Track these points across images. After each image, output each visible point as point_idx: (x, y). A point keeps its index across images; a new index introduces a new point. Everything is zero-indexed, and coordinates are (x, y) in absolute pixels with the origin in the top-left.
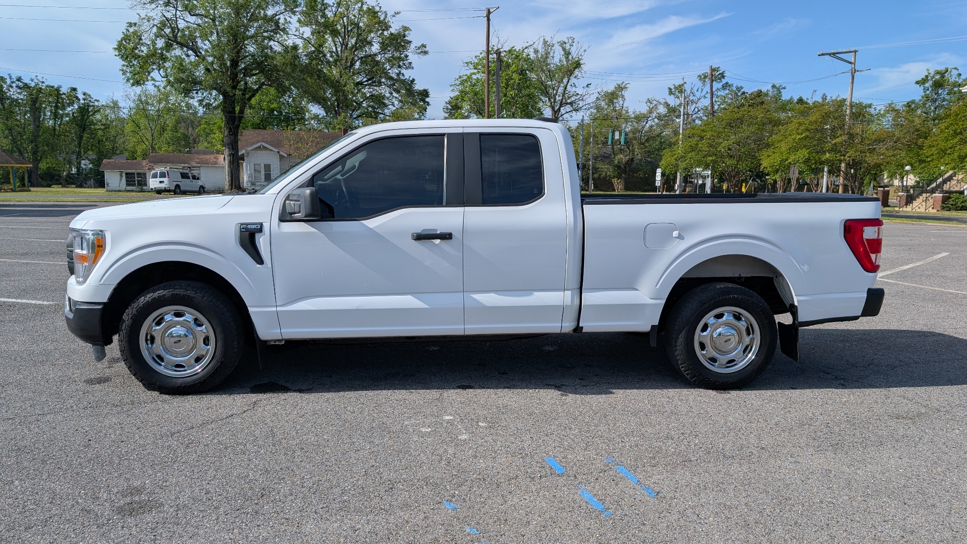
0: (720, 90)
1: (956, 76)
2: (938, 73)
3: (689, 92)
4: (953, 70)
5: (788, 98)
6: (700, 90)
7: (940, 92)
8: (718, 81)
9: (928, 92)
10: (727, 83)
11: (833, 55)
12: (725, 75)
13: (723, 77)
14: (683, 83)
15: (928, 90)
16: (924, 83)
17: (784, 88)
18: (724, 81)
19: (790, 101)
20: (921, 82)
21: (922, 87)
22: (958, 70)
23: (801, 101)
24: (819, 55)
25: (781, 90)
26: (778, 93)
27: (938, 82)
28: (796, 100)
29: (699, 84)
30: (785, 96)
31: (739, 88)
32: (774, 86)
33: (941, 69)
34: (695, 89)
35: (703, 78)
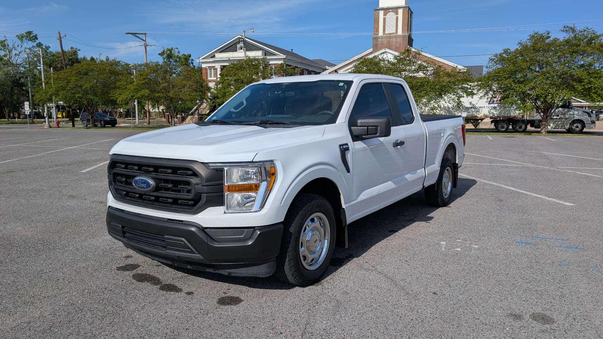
0: (35, 47)
1: (177, 52)
2: (168, 50)
3: (11, 47)
4: (175, 49)
5: (82, 57)
6: (20, 46)
7: (171, 61)
8: (33, 41)
9: (165, 60)
10: (40, 43)
11: (134, 34)
12: (37, 37)
13: (37, 38)
14: (4, 39)
15: (165, 59)
16: (163, 55)
17: (79, 50)
18: (37, 42)
19: (84, 59)
20: (162, 54)
21: (162, 57)
22: (178, 49)
23: (92, 59)
24: (126, 34)
25: (78, 51)
26: (75, 53)
27: (169, 55)
28: (89, 59)
29: (18, 42)
30: (80, 55)
31: (48, 48)
32: (72, 48)
33: (170, 47)
34: (16, 45)
35: (21, 37)
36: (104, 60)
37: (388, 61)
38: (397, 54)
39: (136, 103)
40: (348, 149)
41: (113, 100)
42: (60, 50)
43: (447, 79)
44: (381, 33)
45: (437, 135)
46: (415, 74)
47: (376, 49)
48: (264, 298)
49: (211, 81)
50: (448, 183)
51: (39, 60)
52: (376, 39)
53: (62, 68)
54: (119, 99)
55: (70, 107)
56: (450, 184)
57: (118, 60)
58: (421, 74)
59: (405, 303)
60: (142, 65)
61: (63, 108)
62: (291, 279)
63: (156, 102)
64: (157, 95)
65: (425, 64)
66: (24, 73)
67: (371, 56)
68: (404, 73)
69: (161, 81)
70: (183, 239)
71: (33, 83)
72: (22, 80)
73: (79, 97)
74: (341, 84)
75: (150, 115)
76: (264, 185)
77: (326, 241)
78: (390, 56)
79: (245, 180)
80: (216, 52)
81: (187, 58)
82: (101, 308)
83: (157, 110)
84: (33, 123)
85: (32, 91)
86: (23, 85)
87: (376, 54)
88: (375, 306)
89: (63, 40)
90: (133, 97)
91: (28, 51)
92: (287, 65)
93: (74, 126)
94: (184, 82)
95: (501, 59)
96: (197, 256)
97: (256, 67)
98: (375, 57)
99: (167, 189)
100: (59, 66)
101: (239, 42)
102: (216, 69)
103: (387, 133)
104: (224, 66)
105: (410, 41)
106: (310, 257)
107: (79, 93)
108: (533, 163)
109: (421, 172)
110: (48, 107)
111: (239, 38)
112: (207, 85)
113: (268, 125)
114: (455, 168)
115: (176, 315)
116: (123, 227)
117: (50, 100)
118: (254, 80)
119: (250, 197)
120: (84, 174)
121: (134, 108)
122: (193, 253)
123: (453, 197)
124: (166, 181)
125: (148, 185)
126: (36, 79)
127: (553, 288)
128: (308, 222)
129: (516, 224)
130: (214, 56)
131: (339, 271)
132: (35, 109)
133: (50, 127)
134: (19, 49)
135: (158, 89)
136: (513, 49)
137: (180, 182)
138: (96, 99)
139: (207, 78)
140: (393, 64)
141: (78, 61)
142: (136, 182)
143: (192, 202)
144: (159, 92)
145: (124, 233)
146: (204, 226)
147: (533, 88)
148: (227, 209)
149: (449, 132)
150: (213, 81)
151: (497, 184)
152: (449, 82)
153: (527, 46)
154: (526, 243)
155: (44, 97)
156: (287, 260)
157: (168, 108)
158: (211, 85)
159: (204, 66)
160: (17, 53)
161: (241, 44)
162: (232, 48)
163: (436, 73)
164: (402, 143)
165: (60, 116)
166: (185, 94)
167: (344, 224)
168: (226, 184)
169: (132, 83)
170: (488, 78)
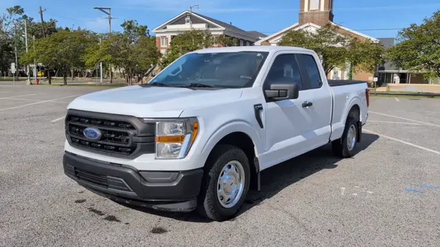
0: (21, 19)
1: (136, 24)
2: (129, 22)
4: (134, 21)
5: (59, 27)
6: (9, 17)
7: (131, 31)
8: (20, 13)
11: (101, 9)
12: (24, 11)
15: (126, 29)
17: (57, 21)
18: (23, 14)
19: (61, 29)
20: (123, 25)
21: (123, 28)
23: (67, 29)
24: (94, 8)
25: (55, 23)
26: (53, 24)
27: (129, 26)
28: (64, 29)
29: (8, 14)
30: (58, 26)
31: (31, 19)
32: (51, 20)
33: (130, 20)
34: (6, 17)
35: (10, 11)
36: (77, 29)
37: (311, 34)
38: (319, 27)
39: (101, 65)
40: (261, 108)
41: (82, 63)
42: (41, 22)
43: (361, 49)
44: (306, 10)
45: (343, 98)
46: (334, 45)
47: (301, 23)
48: (187, 230)
49: (163, 48)
50: (352, 138)
51: (24, 29)
52: (301, 14)
53: (42, 36)
54: (87, 62)
55: (47, 67)
56: (354, 139)
57: (87, 30)
58: (339, 45)
59: (303, 238)
60: (106, 34)
61: (42, 68)
62: (209, 214)
63: (117, 64)
64: (118, 59)
65: (343, 36)
66: (11, 40)
67: (297, 29)
68: (324, 44)
69: (121, 48)
70: (122, 180)
71: (19, 47)
72: (11, 45)
73: (55, 60)
74: (259, 55)
75: (112, 75)
76: (188, 137)
77: (241, 185)
78: (312, 29)
79: (174, 132)
80: (168, 24)
81: (144, 29)
82: (55, 233)
83: (118, 71)
84: (18, 80)
85: (18, 55)
86: (11, 49)
87: (301, 27)
88: (278, 239)
89: (43, 13)
90: (98, 60)
91: (15, 22)
92: (226, 36)
93: (50, 83)
94: (140, 49)
95: (408, 33)
96: (132, 193)
97: (200, 37)
98: (299, 30)
99: (110, 139)
100: (40, 34)
101: (186, 17)
102: (167, 39)
103: (296, 96)
104: (174, 36)
105: (331, 17)
106: (226, 197)
107: (55, 57)
108: (432, 122)
109: (327, 129)
110: (30, 68)
111: (187, 13)
112: (159, 52)
113: (196, 88)
114: (359, 125)
115: (114, 240)
116: (75, 168)
117: (32, 62)
118: (197, 48)
119: (176, 146)
120: (54, 123)
121: (99, 70)
122: (129, 190)
123: (357, 150)
124: (110, 132)
125: (96, 134)
126: (21, 44)
127: (431, 229)
128: (225, 168)
129: (409, 174)
130: (166, 28)
131: (252, 209)
132: (20, 69)
133: (31, 84)
134: (8, 20)
135: (119, 54)
136: (419, 25)
137: (120, 133)
138: (69, 61)
139: (160, 45)
140: (315, 36)
141: (55, 31)
142: (86, 132)
143: (129, 150)
144: (119, 57)
145: (76, 173)
146: (139, 169)
147: (436, 58)
148: (158, 155)
149: (353, 95)
150: (165, 48)
151: (398, 140)
152: (363, 52)
153: (431, 22)
154: (415, 191)
155: (27, 59)
156: (206, 199)
157: (127, 70)
158: (163, 52)
159: (157, 35)
160: (7, 23)
161: (188, 18)
162: (180, 21)
163: (353, 44)
164: (310, 104)
165: (39, 75)
166: (141, 59)
167: (257, 171)
168: (157, 135)
169: (97, 49)
170: (397, 49)
